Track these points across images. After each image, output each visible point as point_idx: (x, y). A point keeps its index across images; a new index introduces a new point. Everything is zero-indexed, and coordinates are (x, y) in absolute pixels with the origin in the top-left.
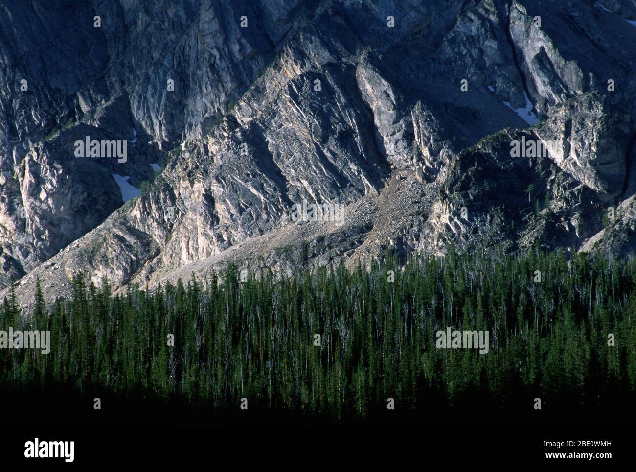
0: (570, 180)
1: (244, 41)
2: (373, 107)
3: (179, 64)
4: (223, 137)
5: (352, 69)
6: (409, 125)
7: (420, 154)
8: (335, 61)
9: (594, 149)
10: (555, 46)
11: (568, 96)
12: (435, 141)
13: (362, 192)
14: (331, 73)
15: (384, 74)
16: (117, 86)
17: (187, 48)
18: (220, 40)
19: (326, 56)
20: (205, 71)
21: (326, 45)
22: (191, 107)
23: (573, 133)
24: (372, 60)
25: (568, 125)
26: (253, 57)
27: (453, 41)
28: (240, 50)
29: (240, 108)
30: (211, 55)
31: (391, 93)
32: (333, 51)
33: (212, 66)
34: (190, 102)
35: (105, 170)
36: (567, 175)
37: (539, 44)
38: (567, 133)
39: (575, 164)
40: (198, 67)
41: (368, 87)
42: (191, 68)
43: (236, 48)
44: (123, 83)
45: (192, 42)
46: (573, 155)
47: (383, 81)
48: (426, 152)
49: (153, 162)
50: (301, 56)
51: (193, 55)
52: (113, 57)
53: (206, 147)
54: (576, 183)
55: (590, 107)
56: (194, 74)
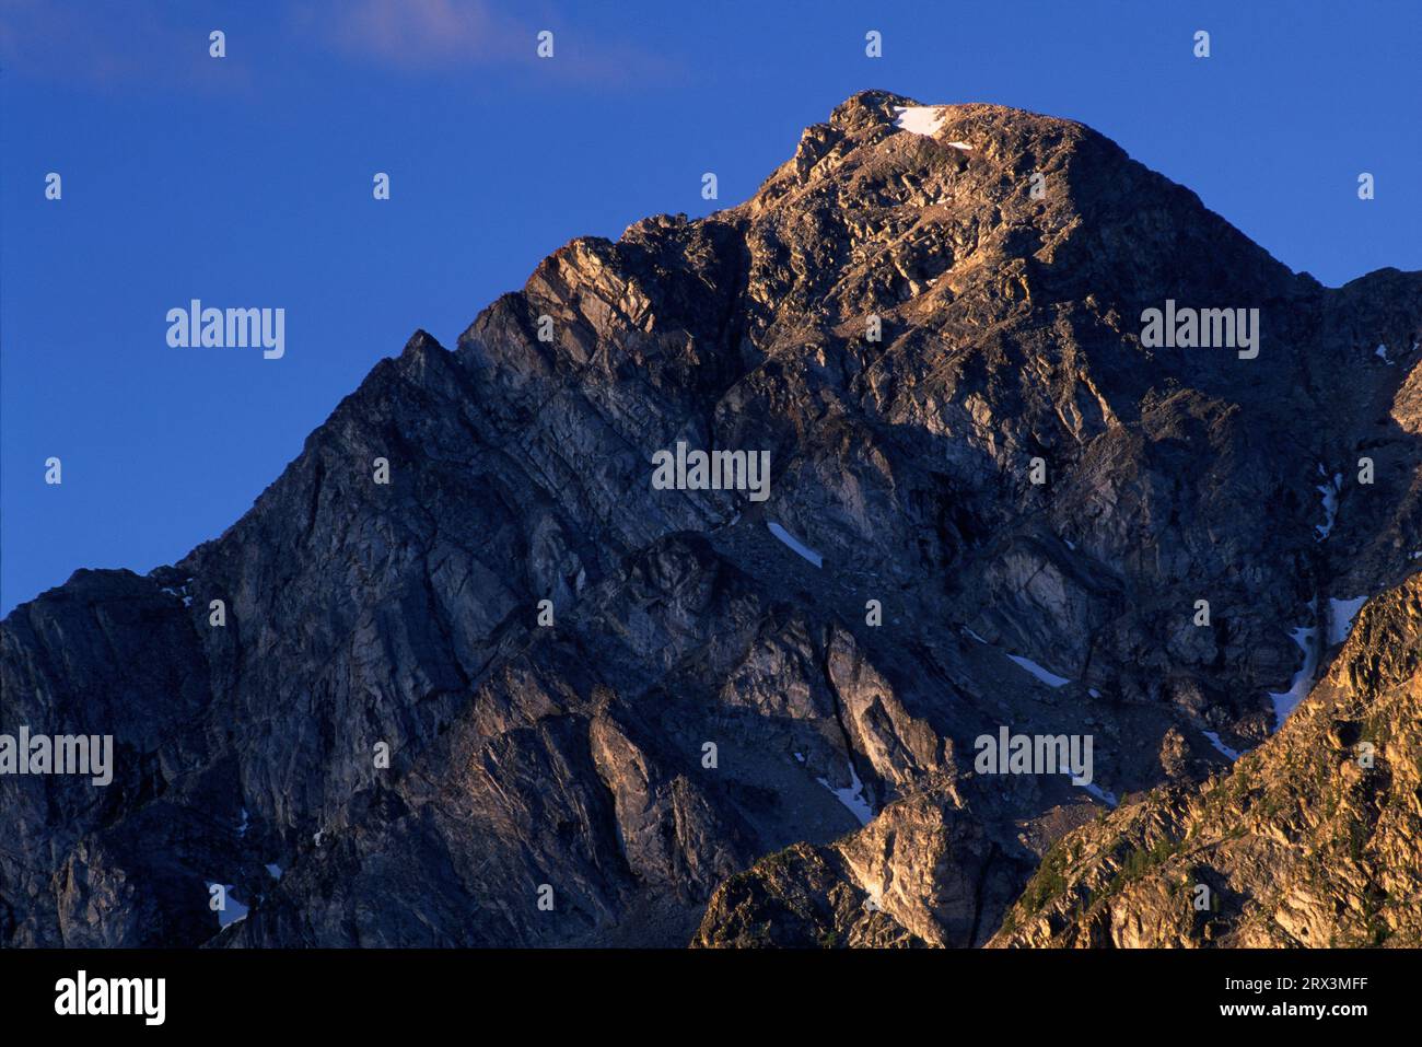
0: (891, 927)
1: (420, 674)
2: (614, 786)
3: (319, 708)
4: (379, 828)
5: (584, 724)
6: (669, 814)
7: (684, 860)
8: (558, 712)
9: (928, 879)
10: (898, 695)
12: (708, 839)
13: (590, 919)
14: (551, 731)
15: (632, 735)
16: (221, 740)
17: (333, 684)
18: (384, 672)
19: (545, 703)
20: (357, 719)
21: (544, 685)
22: (335, 776)
23: (897, 852)
24: (614, 713)
25: (890, 841)
26: (432, 697)
27: (742, 683)
28: (415, 687)
29: (409, 781)
30: (369, 696)
31: (641, 763)
32: (555, 696)
33: (370, 713)
34: (334, 768)
35: (193, 875)
36: (887, 917)
37: (873, 692)
38: (888, 853)
39: (899, 901)
40: (348, 714)
41: (607, 753)
42: (338, 715)
43: (409, 684)
44: (230, 735)
45: (341, 675)
46: (896, 886)
47: (632, 747)
48: (692, 858)
49: (271, 862)
50: (506, 701)
51: (341, 695)
52: (218, 695)
53: (351, 844)
54: (899, 930)
55: (924, 812)
56: (342, 724)
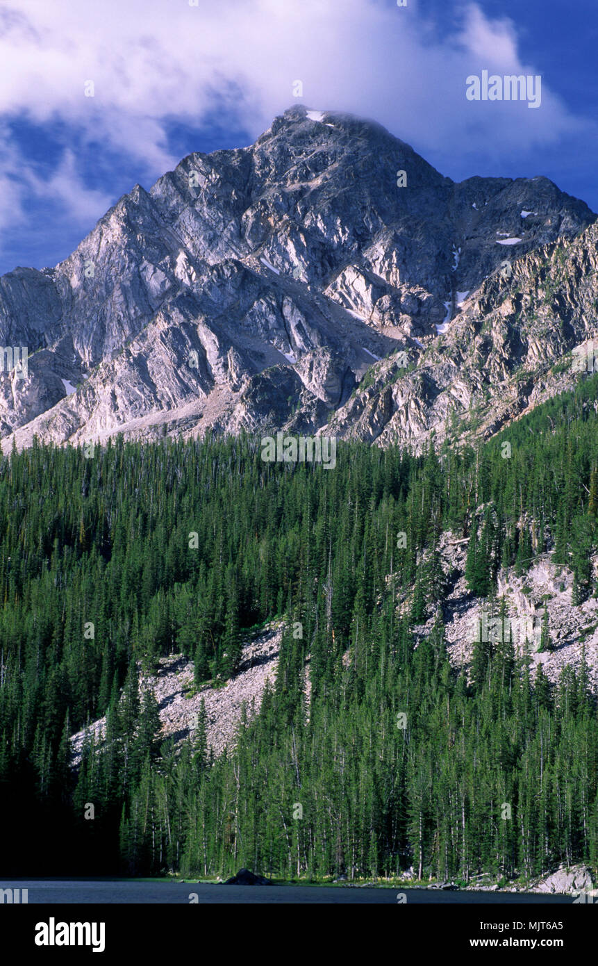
0: (311, 395)
1: (137, 308)
2: (206, 348)
3: (101, 318)
4: (122, 361)
5: (195, 326)
6: (226, 359)
7: (231, 376)
8: (186, 322)
9: (325, 378)
10: (307, 321)
11: (312, 348)
12: (240, 369)
13: (198, 396)
14: (184, 328)
15: (213, 331)
16: (66, 330)
17: (106, 310)
18: (124, 307)
19: (182, 318)
20: (114, 324)
21: (181, 312)
22: (106, 344)
23: (314, 370)
24: (207, 322)
25: (311, 364)
26: (142, 317)
27: (251, 314)
28: (135, 313)
29: (133, 346)
30: (119, 315)
31: (216, 341)
32: (186, 316)
33: (119, 321)
34: (106, 341)
35: (57, 376)
36: (309, 392)
37: (299, 319)
38: (311, 369)
39: (314, 386)
40: (111, 321)
41: (205, 339)
42: (107, 322)
43: (132, 311)
44: (69, 328)
45: (109, 307)
46: (313, 380)
47: (213, 335)
48: (234, 375)
49: (84, 373)
50: (168, 318)
51: (108, 315)
52: (65, 313)
53: (113, 366)
54: (314, 397)
55: (324, 355)
56: (109, 325)
